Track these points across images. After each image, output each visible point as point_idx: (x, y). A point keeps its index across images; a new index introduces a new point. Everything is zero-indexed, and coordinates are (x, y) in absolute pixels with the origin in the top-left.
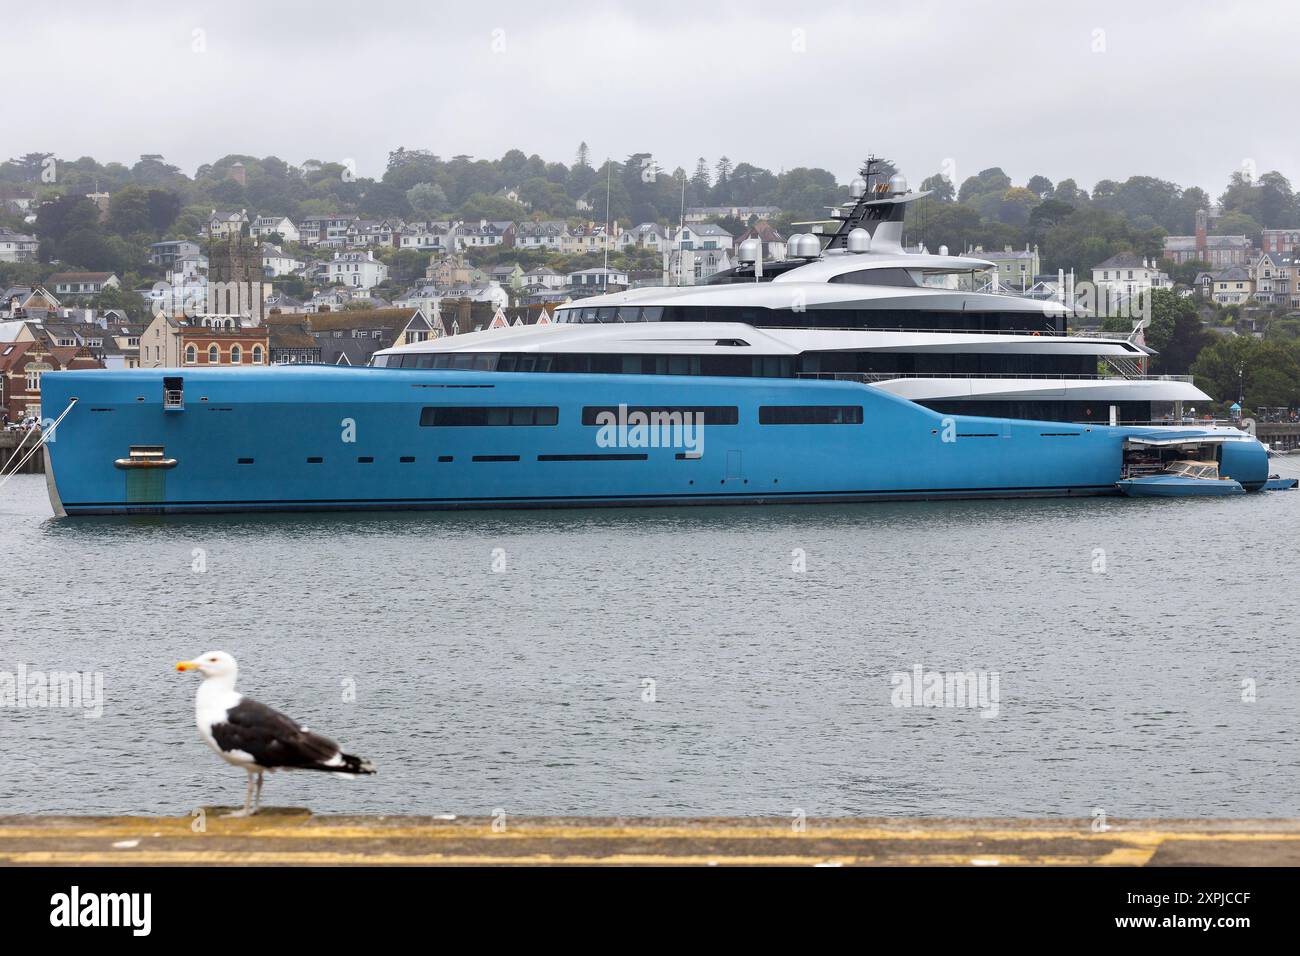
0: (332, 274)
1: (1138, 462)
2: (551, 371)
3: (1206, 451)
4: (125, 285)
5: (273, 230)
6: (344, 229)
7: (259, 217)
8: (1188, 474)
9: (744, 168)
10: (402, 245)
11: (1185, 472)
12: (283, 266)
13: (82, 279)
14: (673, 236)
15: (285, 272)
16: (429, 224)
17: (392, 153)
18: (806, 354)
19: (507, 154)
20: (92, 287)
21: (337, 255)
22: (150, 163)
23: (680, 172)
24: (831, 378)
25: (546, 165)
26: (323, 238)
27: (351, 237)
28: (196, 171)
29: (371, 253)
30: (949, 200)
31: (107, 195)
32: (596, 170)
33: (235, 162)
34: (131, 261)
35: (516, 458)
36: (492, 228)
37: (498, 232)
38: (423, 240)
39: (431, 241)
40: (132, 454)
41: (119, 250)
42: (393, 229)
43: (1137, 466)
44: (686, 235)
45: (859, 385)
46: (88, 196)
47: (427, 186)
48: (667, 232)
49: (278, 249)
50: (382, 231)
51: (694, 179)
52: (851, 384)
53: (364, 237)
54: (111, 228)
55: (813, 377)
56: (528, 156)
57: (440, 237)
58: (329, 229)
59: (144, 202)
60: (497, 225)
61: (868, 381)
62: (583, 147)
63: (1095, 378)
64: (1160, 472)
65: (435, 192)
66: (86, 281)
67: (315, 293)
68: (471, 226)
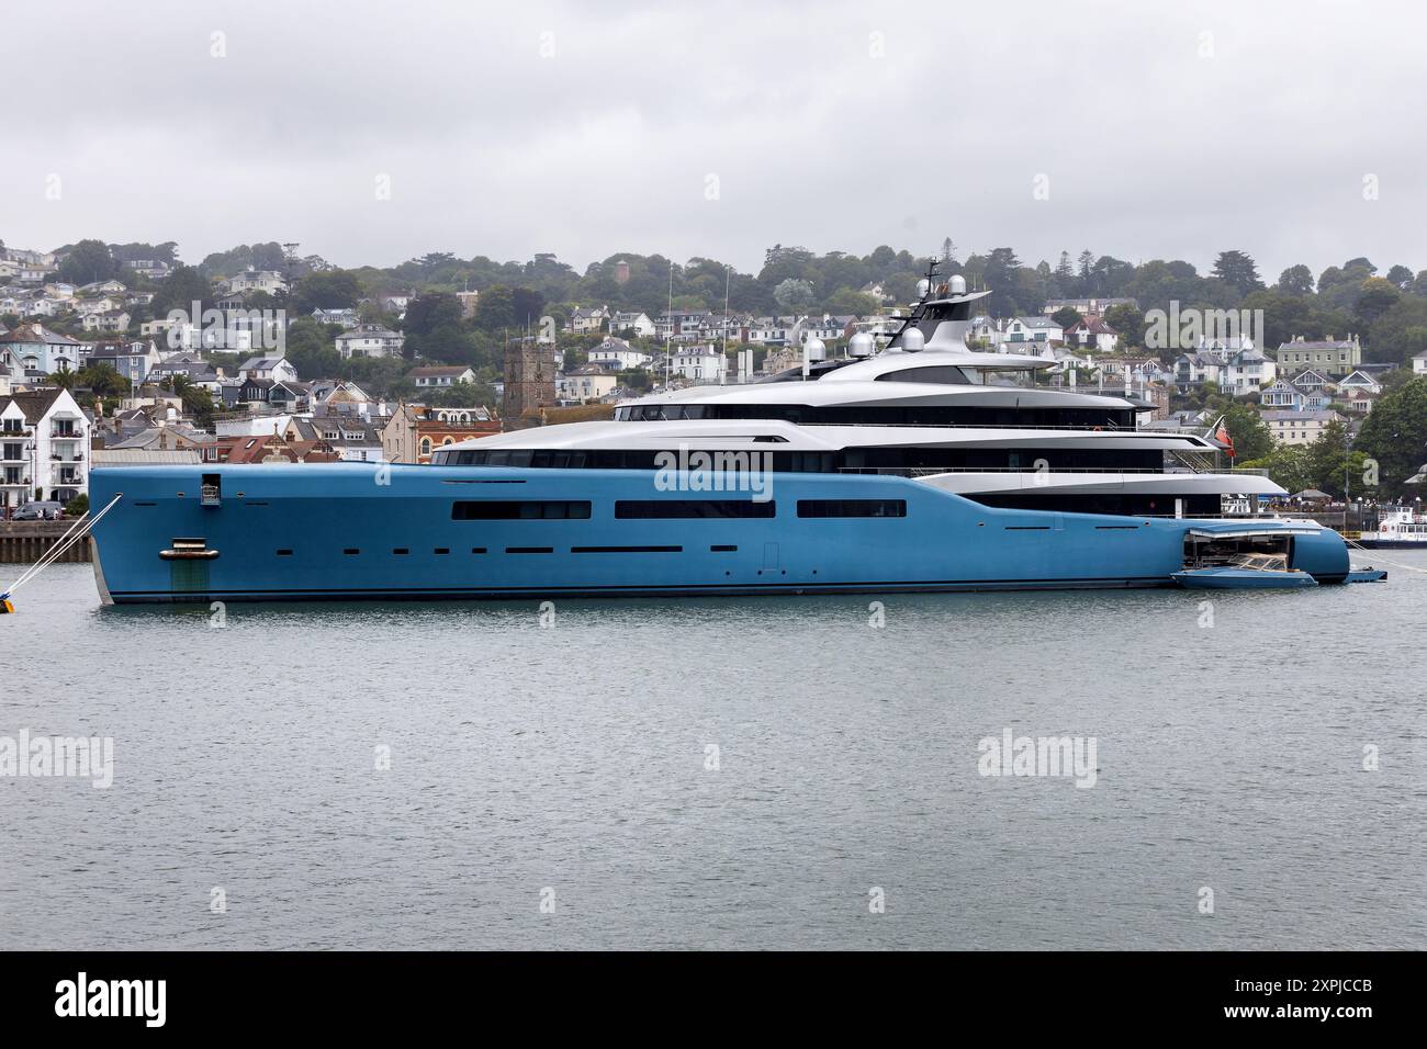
0: (676, 367)
1: (1213, 554)
2: (585, 467)
3: (1281, 544)
4: (479, 378)
5: (630, 325)
6: (696, 324)
7: (618, 313)
8: (1249, 567)
9: (1106, 261)
10: (750, 338)
11: (1247, 564)
12: (630, 360)
13: (439, 373)
14: (1004, 330)
15: (632, 366)
16: (775, 318)
17: (769, 251)
18: (847, 450)
19: (878, 250)
20: (449, 381)
21: (680, 349)
22: (544, 262)
23: (1044, 266)
24: (875, 472)
25: (915, 259)
26: (677, 332)
27: (703, 331)
28: (586, 269)
29: (712, 347)
30: (1309, 291)
31: (476, 293)
32: (963, 264)
33: (619, 260)
34: (489, 356)
35: (549, 550)
36: (835, 322)
37: (840, 326)
38: (769, 334)
39: (777, 335)
40: (176, 546)
41: (477, 346)
42: (742, 324)
43: (1210, 558)
44: (1017, 327)
45: (903, 479)
46: (458, 294)
47: (795, 282)
48: (1000, 324)
49: (627, 343)
50: (732, 325)
51: (1058, 272)
52: (894, 478)
53: (714, 332)
54: (476, 324)
55: (856, 472)
56: (897, 252)
57: (786, 331)
58: (683, 324)
59: (508, 300)
60: (840, 319)
61: (915, 475)
62: (948, 242)
63: (1161, 472)
64: (1224, 564)
65: (802, 287)
66: (443, 374)
67: (655, 385)
68: (815, 319)
